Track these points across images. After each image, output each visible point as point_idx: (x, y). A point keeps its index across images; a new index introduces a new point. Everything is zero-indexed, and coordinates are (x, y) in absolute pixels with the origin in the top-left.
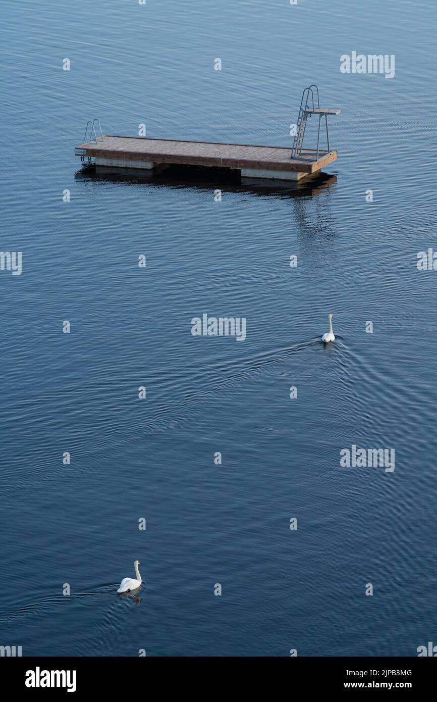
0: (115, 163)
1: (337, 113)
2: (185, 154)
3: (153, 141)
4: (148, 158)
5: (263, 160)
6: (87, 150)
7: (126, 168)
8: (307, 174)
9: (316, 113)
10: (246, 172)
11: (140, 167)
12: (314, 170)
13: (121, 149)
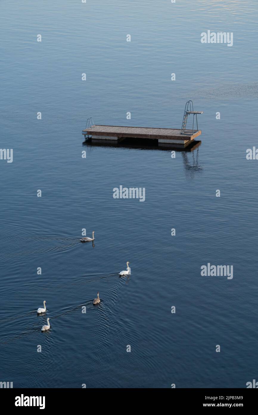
0: (100, 137)
1: (202, 113)
2: (132, 133)
3: (117, 127)
4: (115, 135)
5: (168, 135)
6: (88, 132)
7: (106, 140)
8: (188, 141)
9: (192, 113)
10: (160, 141)
11: (112, 139)
12: (191, 139)
13: (103, 131)
